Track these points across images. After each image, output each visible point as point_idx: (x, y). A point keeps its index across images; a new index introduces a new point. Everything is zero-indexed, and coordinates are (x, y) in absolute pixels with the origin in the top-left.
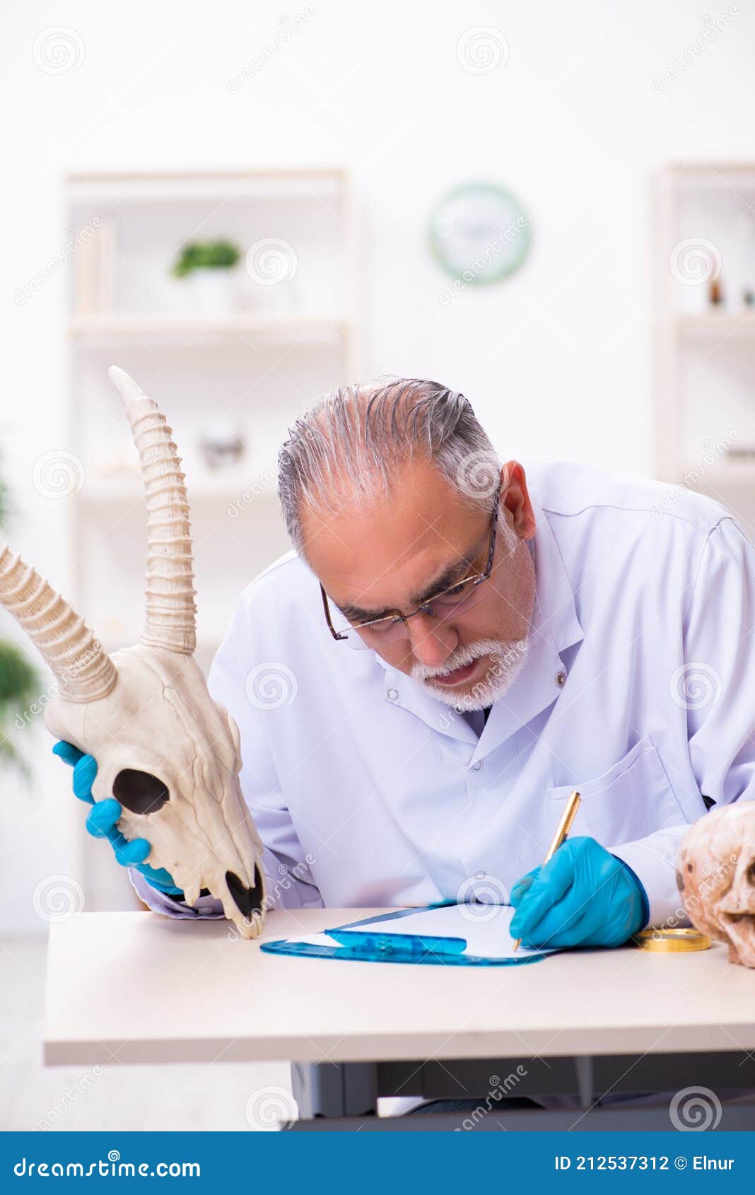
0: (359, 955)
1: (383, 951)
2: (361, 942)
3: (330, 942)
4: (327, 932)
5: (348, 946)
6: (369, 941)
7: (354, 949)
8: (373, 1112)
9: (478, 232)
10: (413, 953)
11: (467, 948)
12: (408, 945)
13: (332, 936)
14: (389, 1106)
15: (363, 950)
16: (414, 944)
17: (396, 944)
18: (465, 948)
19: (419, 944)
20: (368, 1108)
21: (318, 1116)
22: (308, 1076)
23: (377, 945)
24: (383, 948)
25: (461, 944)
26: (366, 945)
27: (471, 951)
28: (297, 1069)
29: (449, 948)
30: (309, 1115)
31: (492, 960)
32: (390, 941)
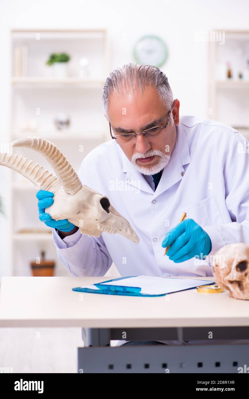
0: (105, 292)
1: (113, 291)
2: (105, 288)
3: (96, 288)
4: (95, 285)
5: (101, 289)
6: (108, 288)
7: (103, 290)
8: (109, 345)
9: (150, 52)
10: (123, 292)
11: (141, 291)
12: (122, 289)
13: (96, 286)
14: (114, 343)
15: (107, 291)
16: (124, 289)
17: (118, 289)
18: (141, 290)
19: (125, 289)
20: (107, 343)
21: (90, 346)
22: (87, 333)
23: (111, 289)
24: (113, 290)
25: (139, 290)
26: (107, 289)
27: (142, 292)
28: (84, 330)
29: (135, 291)
30: (87, 345)
31: (150, 295)
32: (116, 288)
